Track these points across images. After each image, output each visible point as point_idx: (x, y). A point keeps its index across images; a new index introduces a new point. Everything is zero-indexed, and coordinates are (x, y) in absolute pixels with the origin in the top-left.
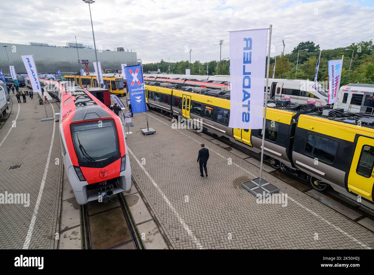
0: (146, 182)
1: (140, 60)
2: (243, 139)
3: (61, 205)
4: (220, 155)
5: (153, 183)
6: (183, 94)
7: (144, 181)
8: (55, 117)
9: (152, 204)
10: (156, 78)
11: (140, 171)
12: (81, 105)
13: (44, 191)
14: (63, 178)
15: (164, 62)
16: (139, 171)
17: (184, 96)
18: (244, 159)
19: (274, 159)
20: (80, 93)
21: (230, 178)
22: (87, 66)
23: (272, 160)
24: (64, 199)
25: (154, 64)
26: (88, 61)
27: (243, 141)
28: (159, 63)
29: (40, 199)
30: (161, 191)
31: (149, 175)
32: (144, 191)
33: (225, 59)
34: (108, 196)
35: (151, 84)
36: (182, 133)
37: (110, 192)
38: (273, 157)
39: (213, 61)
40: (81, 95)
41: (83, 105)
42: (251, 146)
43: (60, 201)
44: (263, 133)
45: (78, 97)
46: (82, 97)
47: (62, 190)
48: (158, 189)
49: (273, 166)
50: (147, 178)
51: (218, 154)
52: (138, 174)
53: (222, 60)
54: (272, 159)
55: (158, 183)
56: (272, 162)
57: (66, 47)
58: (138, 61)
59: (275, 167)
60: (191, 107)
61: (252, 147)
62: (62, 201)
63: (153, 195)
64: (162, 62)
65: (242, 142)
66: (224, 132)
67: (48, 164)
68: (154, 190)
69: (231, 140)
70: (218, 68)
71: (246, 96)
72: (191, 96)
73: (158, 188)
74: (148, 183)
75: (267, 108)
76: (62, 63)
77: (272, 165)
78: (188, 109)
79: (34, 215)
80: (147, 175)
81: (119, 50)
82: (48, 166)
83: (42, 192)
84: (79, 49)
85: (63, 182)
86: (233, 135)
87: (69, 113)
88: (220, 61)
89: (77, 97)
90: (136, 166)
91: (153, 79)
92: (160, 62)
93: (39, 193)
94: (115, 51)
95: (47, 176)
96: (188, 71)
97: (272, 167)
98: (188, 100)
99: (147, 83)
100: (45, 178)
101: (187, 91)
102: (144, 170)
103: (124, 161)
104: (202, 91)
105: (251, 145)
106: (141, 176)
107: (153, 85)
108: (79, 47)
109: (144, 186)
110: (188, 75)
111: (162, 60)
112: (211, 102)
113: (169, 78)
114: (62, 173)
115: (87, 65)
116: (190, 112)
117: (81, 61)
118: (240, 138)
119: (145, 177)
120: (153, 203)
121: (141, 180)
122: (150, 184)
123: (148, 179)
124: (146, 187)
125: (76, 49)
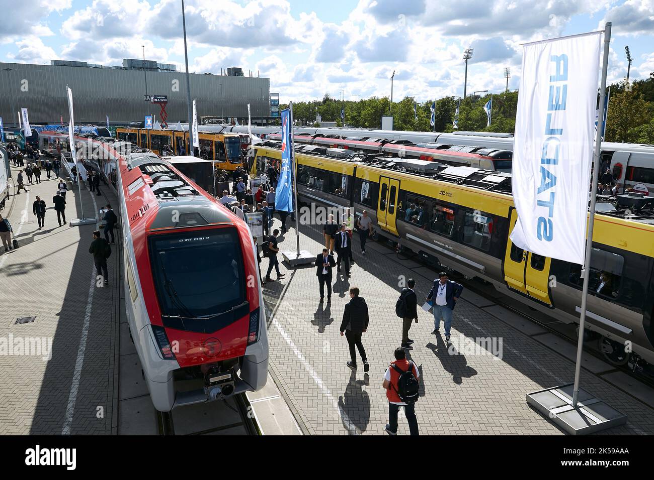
0: (298, 374)
1: (277, 95)
2: (528, 288)
3: (118, 408)
4: (470, 323)
5: (314, 377)
6: (381, 176)
7: (293, 371)
8: (97, 217)
9: (313, 425)
10: (315, 137)
11: (284, 348)
12: (166, 195)
13: (82, 375)
14: (119, 350)
15: (331, 100)
16: (280, 347)
17: (384, 181)
18: (531, 336)
19: (610, 340)
20: (160, 168)
21: (496, 379)
22: (163, 108)
23: (606, 343)
24: (123, 396)
25: (307, 103)
26: (166, 97)
27: (528, 291)
28: (319, 103)
29: (76, 393)
30: (332, 398)
31: (303, 358)
32: (293, 393)
33: (476, 94)
34: (224, 396)
35: (305, 151)
36: (376, 266)
37: (227, 387)
38: (607, 336)
39: (448, 98)
40: (162, 172)
41: (170, 195)
42: (548, 306)
43: (116, 401)
44: (585, 274)
45: (158, 178)
46: (165, 177)
47: (118, 375)
48: (324, 392)
49: (608, 358)
50: (298, 365)
51: (466, 320)
52: (279, 355)
53: (468, 94)
54: (606, 339)
55: (325, 378)
56: (604, 347)
57: (121, 68)
58: (273, 98)
59: (612, 362)
60: (400, 205)
61: (552, 308)
62: (119, 401)
63: (315, 405)
64: (326, 100)
65: (527, 293)
66: (482, 267)
67: (87, 318)
68: (315, 394)
69: (498, 289)
70: (461, 113)
71: (548, 180)
72: (400, 181)
73: (326, 390)
74: (302, 376)
75: (596, 214)
76: (110, 101)
77: (606, 356)
78: (391, 211)
79: (66, 423)
80: (299, 357)
81: (232, 73)
82: (88, 324)
83: (79, 378)
84: (149, 73)
85: (119, 358)
86: (504, 275)
87: (144, 212)
88: (463, 98)
89: (154, 176)
90: (274, 336)
91: (309, 139)
92: (321, 100)
93: (74, 378)
94: (223, 75)
95: (87, 343)
96: (387, 121)
97: (606, 361)
98: (393, 188)
99: (298, 147)
100: (83, 348)
101: (390, 167)
102: (292, 345)
103: (256, 320)
104: (426, 170)
105: (549, 302)
106: (286, 359)
107: (310, 153)
108: (147, 68)
109: (293, 381)
110: (387, 130)
111: (327, 95)
112: (450, 195)
113: (344, 138)
114: (117, 339)
115: (165, 106)
116: (397, 218)
117: (152, 98)
118: (521, 285)
119: (294, 363)
120: (316, 422)
121: (285, 367)
122: (306, 378)
123: (302, 368)
124: (297, 384)
125: (142, 72)
